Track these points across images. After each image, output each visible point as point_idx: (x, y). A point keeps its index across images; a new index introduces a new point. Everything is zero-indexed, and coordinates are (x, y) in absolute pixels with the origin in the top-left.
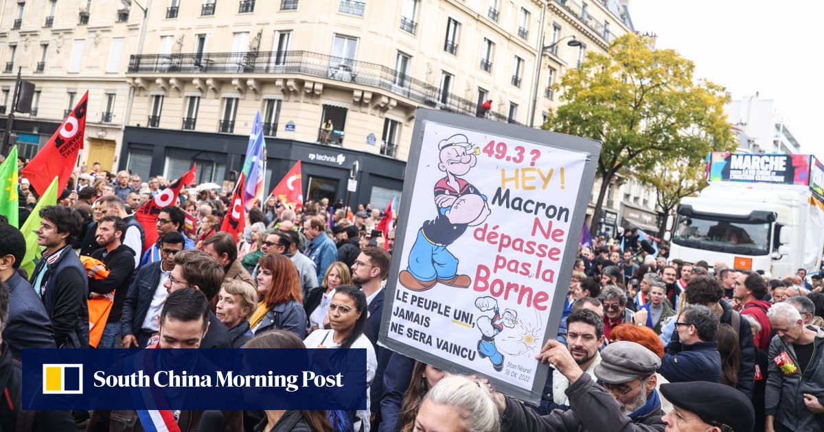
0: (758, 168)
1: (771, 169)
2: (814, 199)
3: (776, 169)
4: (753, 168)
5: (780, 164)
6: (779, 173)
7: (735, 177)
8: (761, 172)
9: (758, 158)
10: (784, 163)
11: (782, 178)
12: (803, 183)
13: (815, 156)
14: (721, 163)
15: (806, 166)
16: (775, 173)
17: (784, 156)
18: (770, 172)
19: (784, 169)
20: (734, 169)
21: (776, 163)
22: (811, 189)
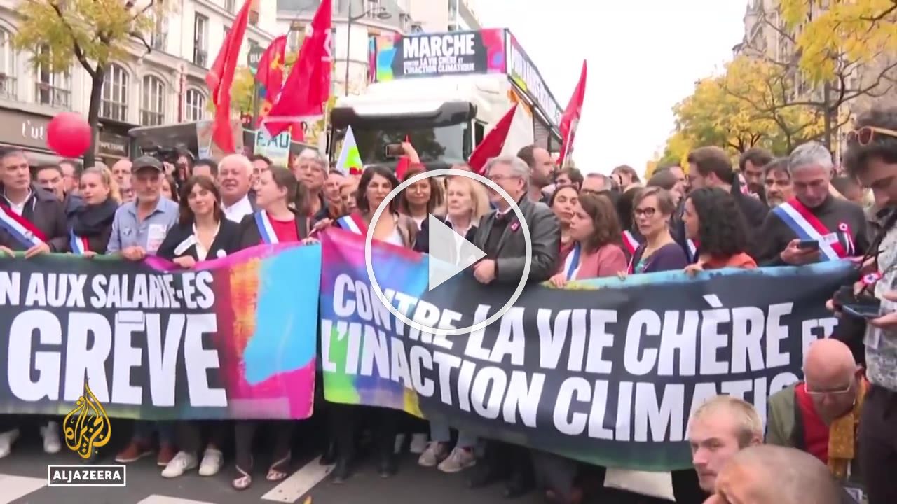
0: (439, 54)
1: (457, 53)
2: (514, 93)
3: (463, 53)
4: (434, 54)
5: (466, 45)
6: (467, 59)
7: (411, 71)
8: (445, 60)
9: (438, 39)
10: (473, 43)
11: (471, 66)
12: (499, 70)
13: (511, 30)
14: (390, 52)
15: (500, 45)
16: (461, 59)
17: (471, 32)
18: (455, 58)
19: (472, 52)
20: (409, 59)
21: (462, 45)
22: (509, 78)
